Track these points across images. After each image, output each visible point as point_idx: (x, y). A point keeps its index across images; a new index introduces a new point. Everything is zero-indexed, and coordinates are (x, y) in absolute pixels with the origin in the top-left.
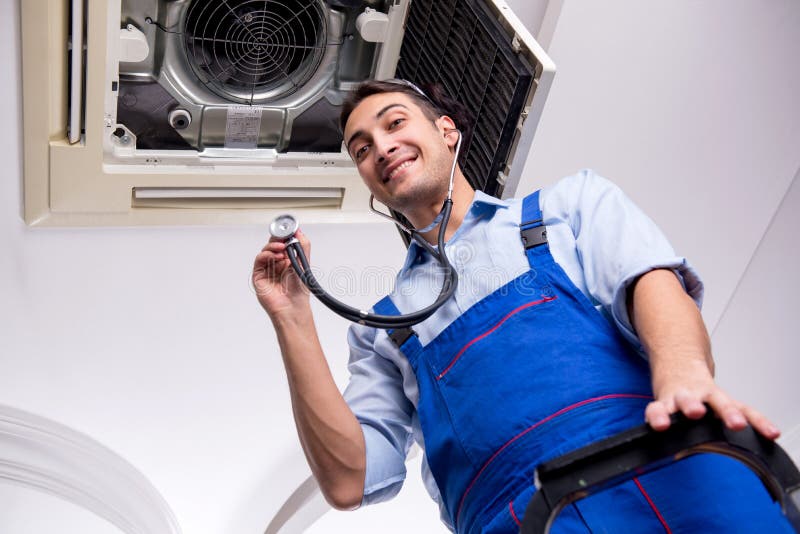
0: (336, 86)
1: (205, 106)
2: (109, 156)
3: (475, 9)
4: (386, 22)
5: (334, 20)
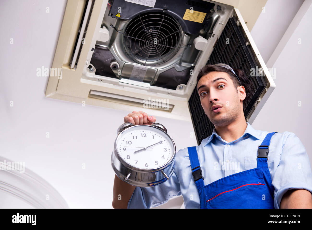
0: (180, 64)
1: (126, 62)
2: (84, 76)
3: (246, 51)
4: (206, 43)
5: (185, 38)
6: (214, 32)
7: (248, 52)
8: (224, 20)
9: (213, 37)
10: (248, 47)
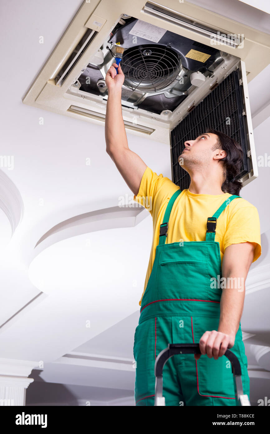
0: (171, 92)
3: (240, 123)
4: (203, 81)
5: (182, 72)
6: (214, 74)
7: (243, 124)
8: (228, 65)
9: (212, 77)
10: (243, 117)
